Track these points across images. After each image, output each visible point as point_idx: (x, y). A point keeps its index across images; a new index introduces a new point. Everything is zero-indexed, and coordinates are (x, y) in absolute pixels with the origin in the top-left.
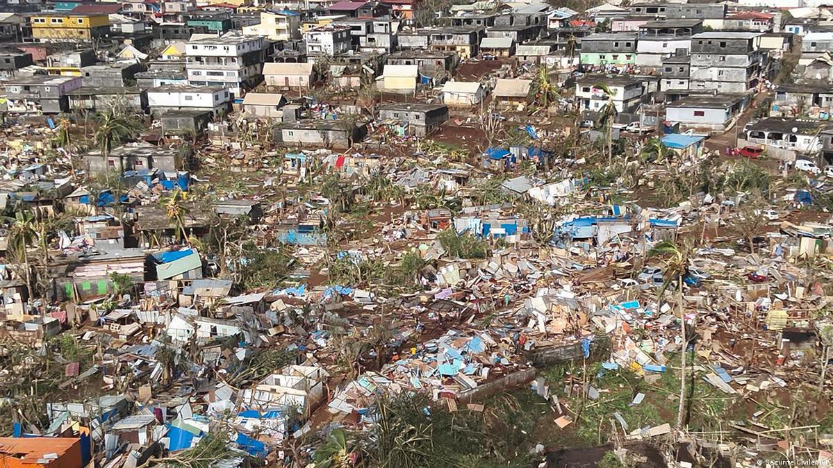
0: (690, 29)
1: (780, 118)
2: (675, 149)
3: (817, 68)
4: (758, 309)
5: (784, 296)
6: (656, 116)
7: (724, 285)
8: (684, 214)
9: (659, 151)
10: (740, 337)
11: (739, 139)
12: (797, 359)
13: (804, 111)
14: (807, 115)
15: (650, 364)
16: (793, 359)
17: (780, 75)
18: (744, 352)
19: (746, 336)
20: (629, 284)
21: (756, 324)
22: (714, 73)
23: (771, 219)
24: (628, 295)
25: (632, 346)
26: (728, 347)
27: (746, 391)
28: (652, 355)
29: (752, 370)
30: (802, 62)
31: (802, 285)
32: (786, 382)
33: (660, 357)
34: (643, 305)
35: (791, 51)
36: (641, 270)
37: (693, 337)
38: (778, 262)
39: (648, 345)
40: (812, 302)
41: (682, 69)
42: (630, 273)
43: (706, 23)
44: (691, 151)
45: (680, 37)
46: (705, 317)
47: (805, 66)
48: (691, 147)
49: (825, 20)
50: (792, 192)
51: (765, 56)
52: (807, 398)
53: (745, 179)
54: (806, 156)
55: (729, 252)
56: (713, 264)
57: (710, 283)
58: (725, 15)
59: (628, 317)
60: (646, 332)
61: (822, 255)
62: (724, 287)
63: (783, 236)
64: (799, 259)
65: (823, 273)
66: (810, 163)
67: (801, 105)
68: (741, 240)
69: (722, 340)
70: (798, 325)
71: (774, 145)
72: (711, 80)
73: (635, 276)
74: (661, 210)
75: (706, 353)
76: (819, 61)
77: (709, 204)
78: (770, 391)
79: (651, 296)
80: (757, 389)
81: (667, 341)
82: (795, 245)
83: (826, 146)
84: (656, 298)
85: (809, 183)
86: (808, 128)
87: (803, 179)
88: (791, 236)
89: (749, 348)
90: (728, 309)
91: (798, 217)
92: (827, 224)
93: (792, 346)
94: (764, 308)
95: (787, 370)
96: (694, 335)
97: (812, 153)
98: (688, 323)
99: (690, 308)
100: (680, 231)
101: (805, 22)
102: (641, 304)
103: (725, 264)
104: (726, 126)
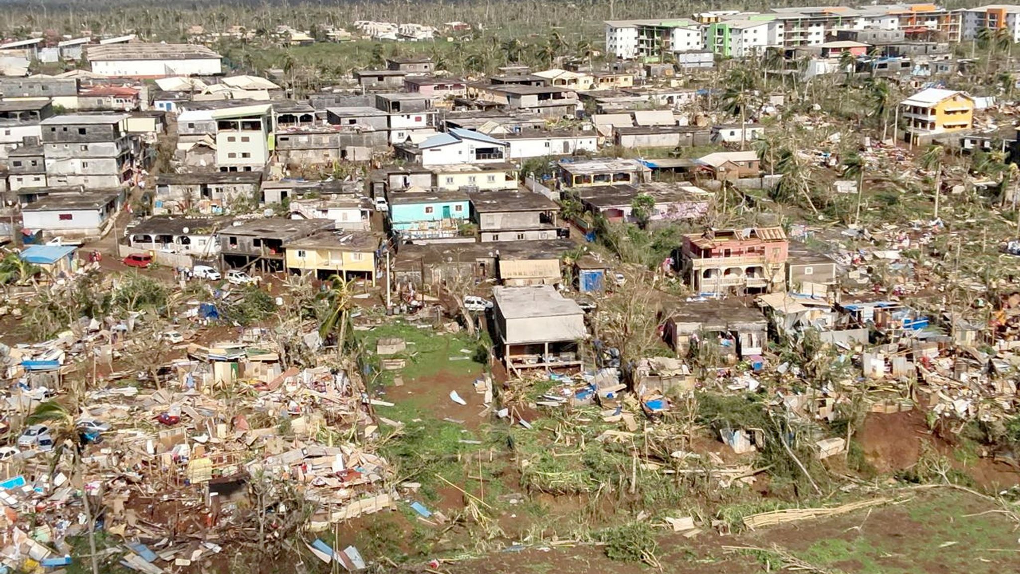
0: (38, 112)
1: (166, 217)
2: (42, 265)
3: (200, 154)
4: (177, 460)
5: (203, 438)
6: (9, 222)
7: (130, 435)
8: (67, 348)
9: (22, 269)
10: (159, 501)
11: (121, 246)
12: (231, 515)
13: (193, 205)
14: (198, 211)
15: (50, 557)
16: (225, 516)
17: (158, 164)
18: (167, 518)
19: (166, 497)
20: (7, 455)
21: (176, 480)
22: (76, 165)
23: (175, 342)
24: (8, 470)
25: (23, 539)
26: (146, 515)
27: (175, 568)
28: (51, 545)
29: (178, 540)
30: (181, 146)
31: (223, 421)
32: (220, 545)
33: (62, 545)
34: (29, 481)
35: (166, 132)
36: (21, 432)
37: (99, 513)
38: (191, 396)
39: (44, 533)
40: (238, 440)
41: (34, 163)
42: (5, 439)
43: (57, 102)
44: (63, 266)
45: (25, 122)
46: (113, 482)
47: (185, 151)
48: (62, 261)
49: (200, 92)
50: (194, 306)
51: (135, 142)
52: (248, 561)
53: (136, 295)
54: (203, 260)
55: (130, 391)
56: (113, 410)
57: (113, 435)
58: (78, 91)
59: (12, 500)
60: (39, 515)
61: (240, 380)
62: (131, 439)
63: (193, 362)
64: (216, 388)
65: (245, 402)
66: (210, 268)
67: (189, 200)
68: (143, 373)
69: (137, 507)
70: (225, 473)
71: (164, 250)
72: (74, 174)
73: (14, 441)
74: (35, 346)
75: (120, 530)
76: (201, 146)
77: (96, 331)
78: (204, 562)
79: (39, 467)
80: (188, 563)
81: (67, 523)
82: (208, 371)
83: (225, 247)
84: (44, 467)
85: (212, 293)
86: (201, 225)
87: (205, 289)
88: (201, 361)
89: (172, 512)
90: (139, 466)
91: (206, 337)
92: (240, 342)
93: (223, 499)
94: (183, 458)
95: (221, 531)
96: (101, 508)
97: (210, 255)
98: (92, 494)
99: (92, 474)
100: (64, 371)
101: (177, 97)
102: (26, 480)
103: (127, 408)
104: (102, 229)
